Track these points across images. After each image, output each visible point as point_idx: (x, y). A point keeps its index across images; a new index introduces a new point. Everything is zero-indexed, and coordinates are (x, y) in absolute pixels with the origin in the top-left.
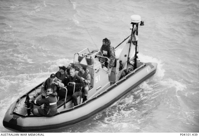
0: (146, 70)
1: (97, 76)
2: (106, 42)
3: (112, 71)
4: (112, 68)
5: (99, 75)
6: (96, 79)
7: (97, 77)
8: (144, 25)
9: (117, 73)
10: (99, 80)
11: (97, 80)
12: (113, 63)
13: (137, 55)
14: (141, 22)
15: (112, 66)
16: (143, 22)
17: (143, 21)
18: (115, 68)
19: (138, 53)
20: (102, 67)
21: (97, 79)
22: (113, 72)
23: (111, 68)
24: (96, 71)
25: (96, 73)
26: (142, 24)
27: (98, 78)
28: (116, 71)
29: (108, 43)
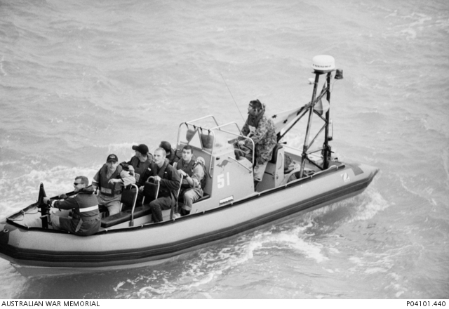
0: (342, 175)
1: (221, 173)
2: (254, 108)
3: (265, 172)
4: (266, 164)
5: (228, 174)
6: (219, 181)
7: (222, 175)
8: (342, 77)
9: (277, 178)
10: (228, 184)
11: (221, 183)
12: (268, 155)
13: (330, 143)
14: (338, 71)
15: (266, 160)
16: (342, 73)
17: (340, 70)
18: (272, 165)
19: (330, 139)
20: (237, 158)
21: (223, 180)
22: (271, 174)
23: (263, 164)
24: (220, 162)
25: (220, 166)
26: (339, 75)
27: (225, 178)
28: (276, 173)
29: (259, 111)
